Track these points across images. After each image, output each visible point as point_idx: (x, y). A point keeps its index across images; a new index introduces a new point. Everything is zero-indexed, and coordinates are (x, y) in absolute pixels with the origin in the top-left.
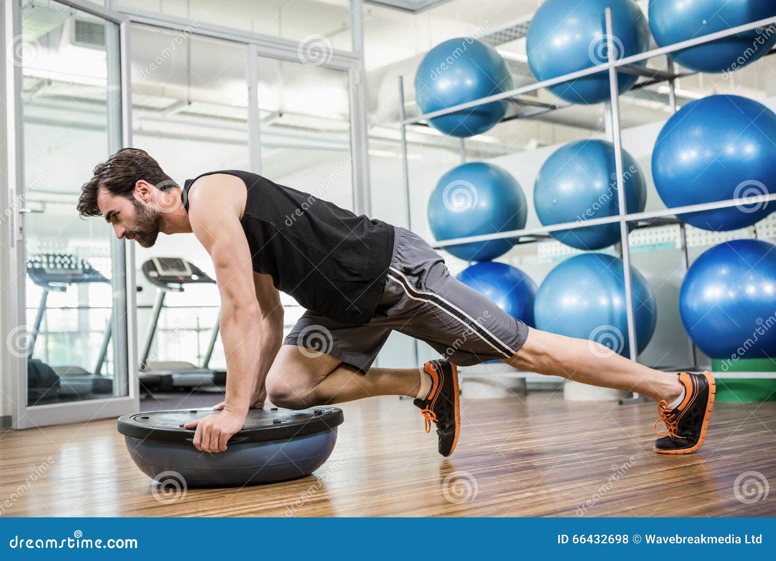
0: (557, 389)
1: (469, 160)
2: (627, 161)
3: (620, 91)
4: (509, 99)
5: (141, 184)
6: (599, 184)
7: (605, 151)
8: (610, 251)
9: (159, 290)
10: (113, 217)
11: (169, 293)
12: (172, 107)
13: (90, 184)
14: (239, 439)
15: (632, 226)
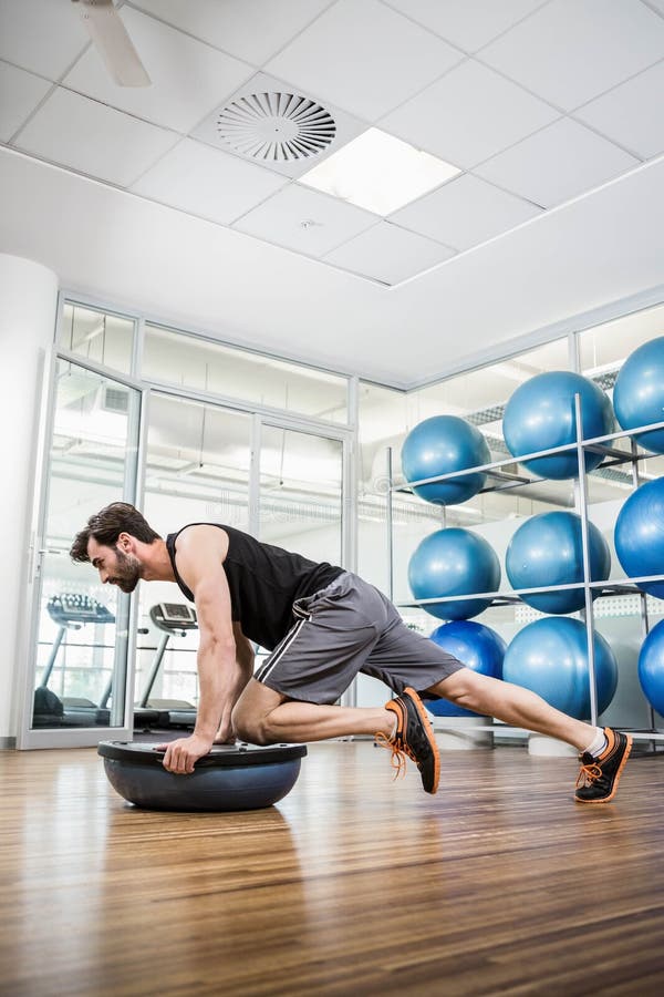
0: (523, 744)
2: (592, 532)
3: (587, 470)
4: (488, 472)
5: (125, 536)
6: (568, 553)
7: (573, 523)
8: (576, 615)
9: (163, 634)
10: (98, 563)
11: (172, 636)
12: (186, 468)
13: (82, 533)
14: (205, 762)
15: (597, 593)
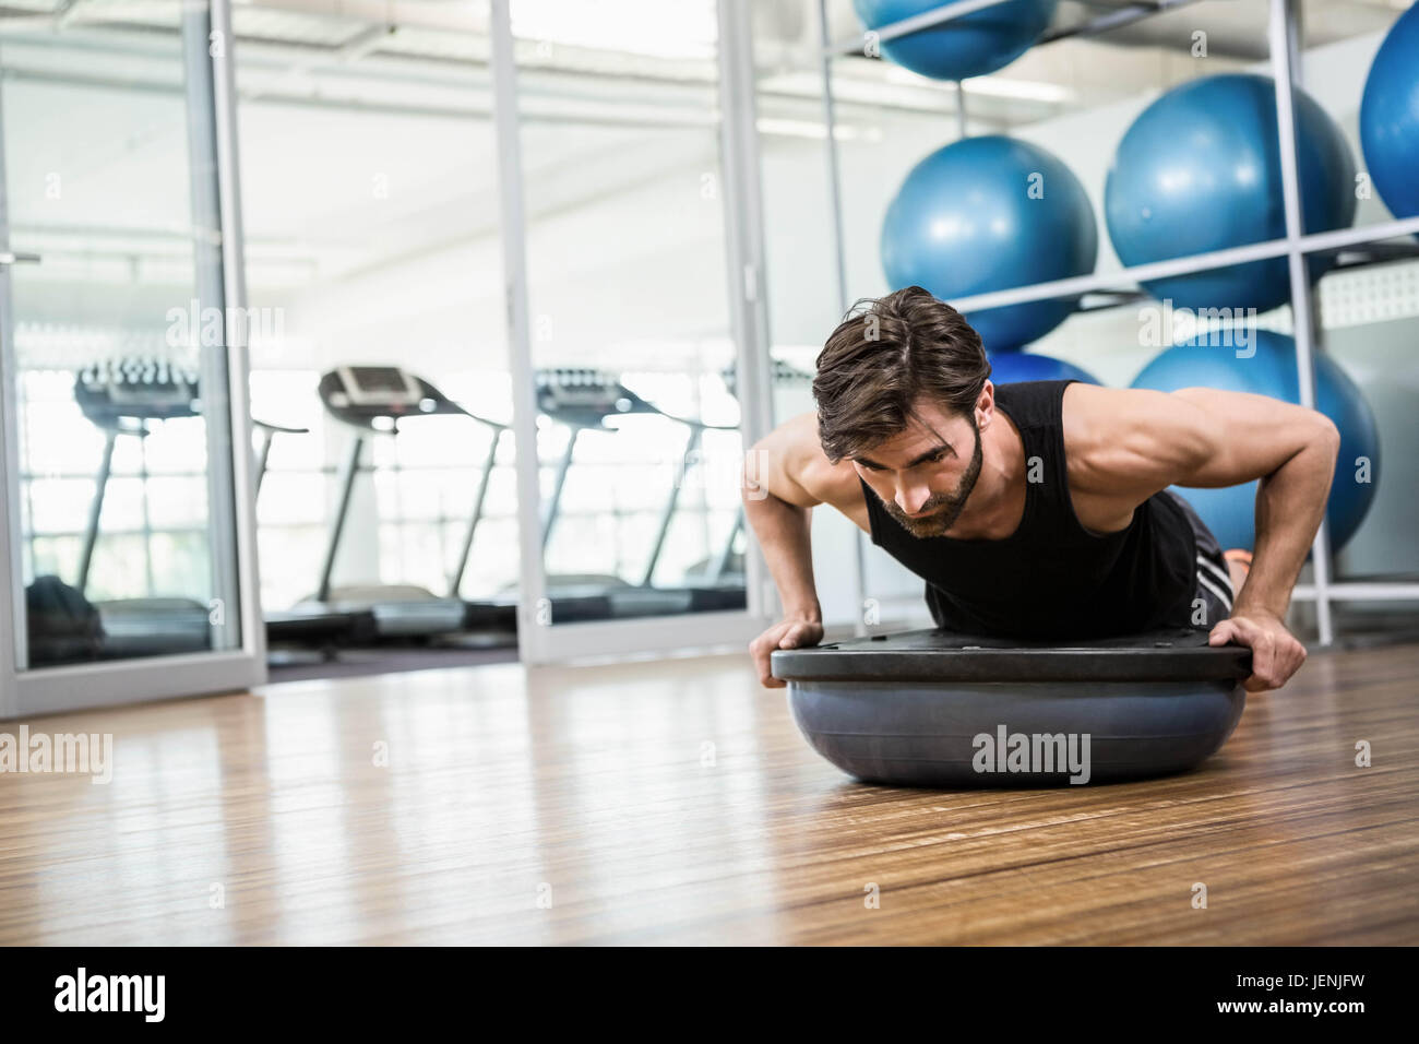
1: (976, 130)
6: (1247, 174)
12: (356, 40)
